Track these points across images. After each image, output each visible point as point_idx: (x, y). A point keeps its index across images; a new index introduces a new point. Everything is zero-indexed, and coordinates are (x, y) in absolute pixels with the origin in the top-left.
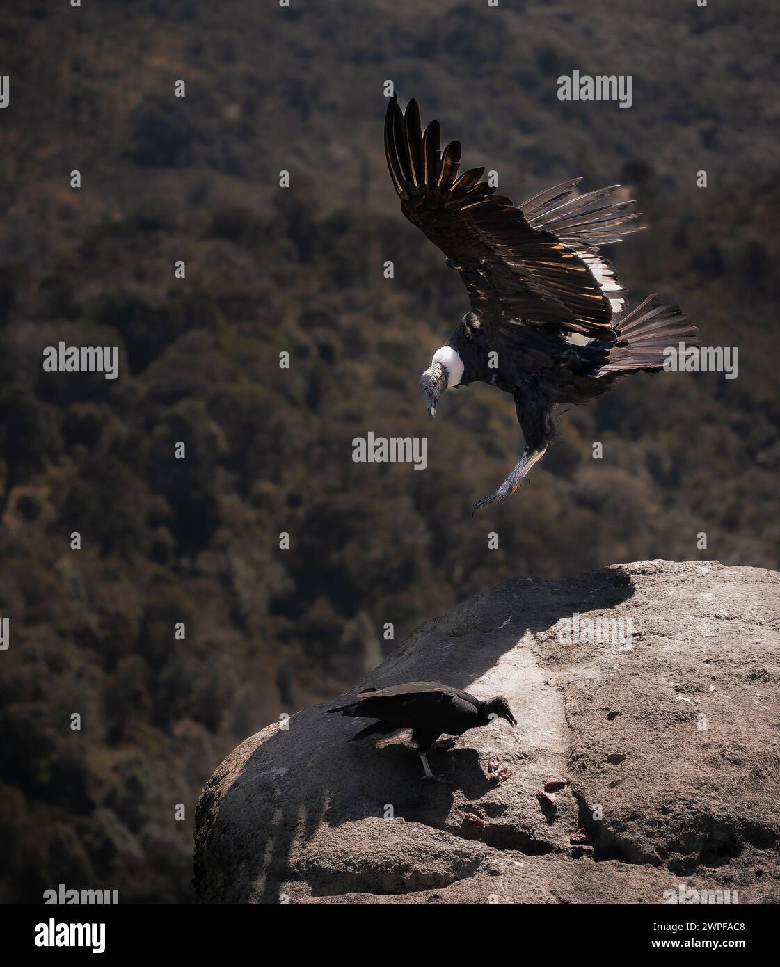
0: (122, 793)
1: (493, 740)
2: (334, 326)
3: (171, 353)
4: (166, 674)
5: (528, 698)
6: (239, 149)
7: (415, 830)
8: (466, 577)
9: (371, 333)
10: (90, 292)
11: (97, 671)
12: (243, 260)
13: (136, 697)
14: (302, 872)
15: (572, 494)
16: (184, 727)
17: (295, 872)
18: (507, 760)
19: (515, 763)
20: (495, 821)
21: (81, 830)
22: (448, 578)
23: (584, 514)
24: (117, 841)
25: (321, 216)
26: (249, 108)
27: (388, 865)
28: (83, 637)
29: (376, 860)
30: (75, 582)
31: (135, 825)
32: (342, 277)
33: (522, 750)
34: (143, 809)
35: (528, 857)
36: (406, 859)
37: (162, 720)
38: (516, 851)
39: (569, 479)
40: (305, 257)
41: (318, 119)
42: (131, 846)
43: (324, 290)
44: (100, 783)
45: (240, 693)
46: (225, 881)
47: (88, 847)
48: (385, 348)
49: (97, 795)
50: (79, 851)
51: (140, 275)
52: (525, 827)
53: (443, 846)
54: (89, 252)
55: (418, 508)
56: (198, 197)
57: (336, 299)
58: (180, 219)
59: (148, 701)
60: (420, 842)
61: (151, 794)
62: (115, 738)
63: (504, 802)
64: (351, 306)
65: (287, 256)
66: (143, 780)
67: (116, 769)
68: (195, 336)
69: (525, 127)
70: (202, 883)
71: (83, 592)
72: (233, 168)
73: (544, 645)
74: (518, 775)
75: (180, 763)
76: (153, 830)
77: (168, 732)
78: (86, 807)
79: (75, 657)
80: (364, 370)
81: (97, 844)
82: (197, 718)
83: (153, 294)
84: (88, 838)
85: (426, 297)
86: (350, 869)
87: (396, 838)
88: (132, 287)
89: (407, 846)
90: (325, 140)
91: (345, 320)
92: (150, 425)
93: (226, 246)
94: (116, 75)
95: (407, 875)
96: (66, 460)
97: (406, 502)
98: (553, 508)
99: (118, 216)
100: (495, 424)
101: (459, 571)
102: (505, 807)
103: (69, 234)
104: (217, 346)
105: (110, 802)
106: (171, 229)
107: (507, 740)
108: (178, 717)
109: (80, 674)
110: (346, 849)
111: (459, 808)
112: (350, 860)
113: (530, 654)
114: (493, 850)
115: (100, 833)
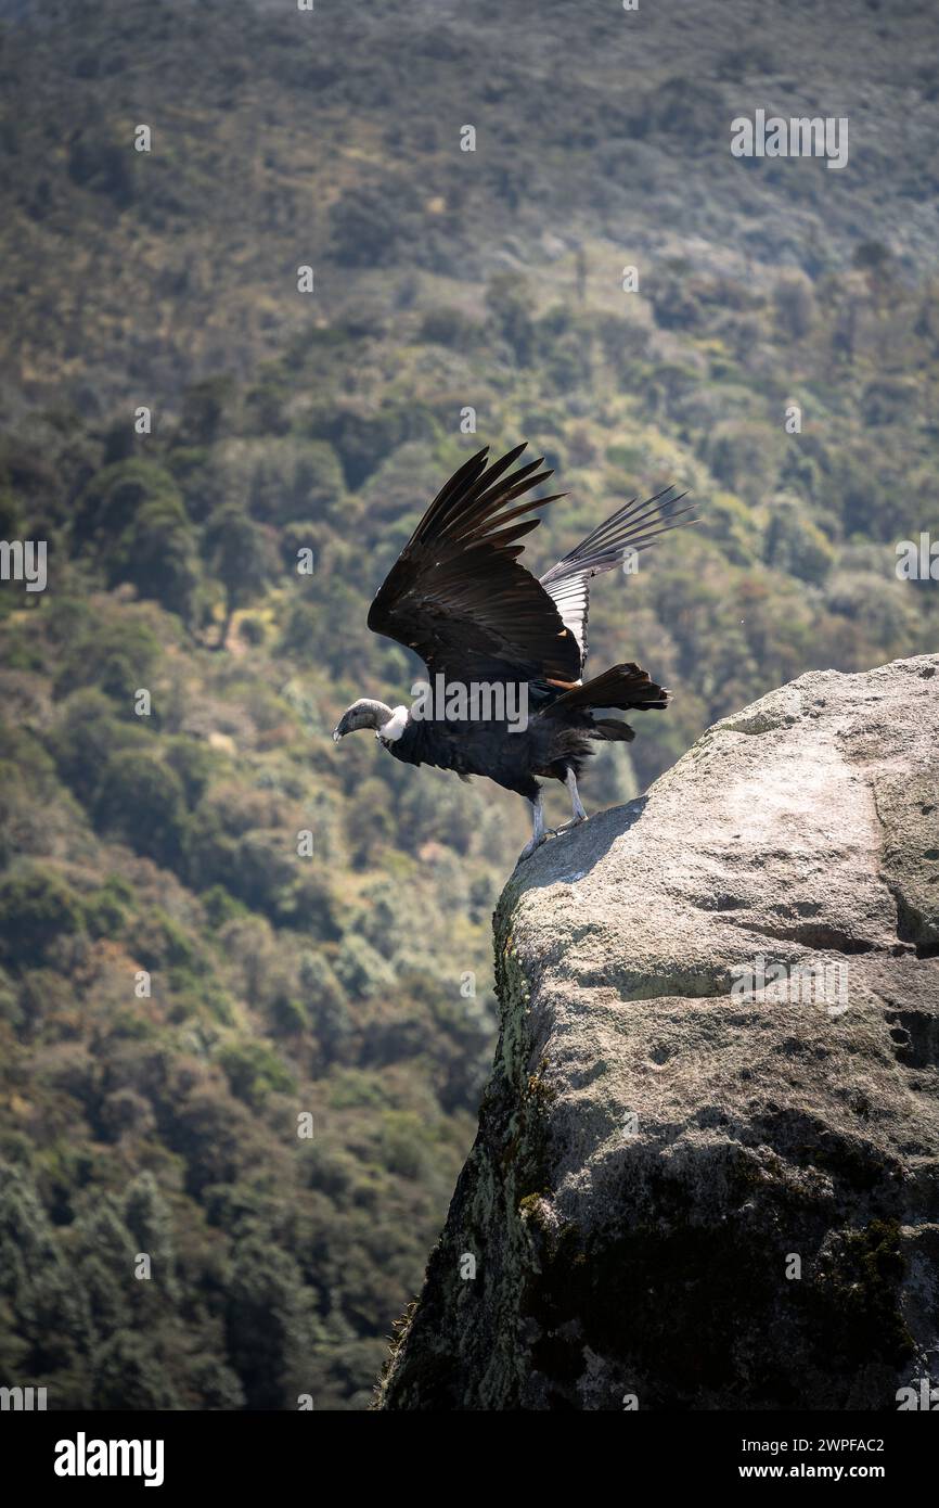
0: (371, 919)
1: (801, 839)
2: (558, 433)
3: (389, 467)
4: (408, 797)
5: (836, 795)
6: (446, 246)
7: (726, 931)
8: (717, 690)
9: (597, 438)
10: (299, 404)
11: (336, 796)
12: (459, 364)
13: (378, 821)
14: (610, 977)
15: (823, 601)
16: (429, 851)
17: (602, 978)
18: (818, 859)
19: (826, 861)
20: (809, 921)
21: (332, 958)
22: (699, 691)
23: (839, 621)
24: (369, 969)
25: (536, 316)
26: (454, 200)
27: (699, 968)
28: (319, 762)
29: (687, 963)
30: (306, 706)
31: (387, 952)
32: (563, 381)
33: (832, 848)
34: (394, 935)
35: (847, 957)
36: (719, 961)
37: (408, 842)
38: (833, 951)
39: (819, 585)
40: (523, 361)
41: (527, 210)
42: (383, 972)
43: (545, 395)
44: (347, 910)
45: (488, 815)
46: (530, 988)
47: (339, 974)
48: (613, 454)
49: (344, 922)
50: (330, 979)
51: (349, 386)
52: (841, 926)
53: (756, 948)
54: (294, 363)
55: (661, 620)
56: (406, 299)
57: (559, 405)
58: (388, 323)
59: (391, 825)
60: (732, 943)
61: (401, 920)
62: (360, 863)
63: (818, 901)
64: (575, 411)
65: (504, 359)
66: (391, 905)
67: (363, 894)
68: (410, 448)
69: (749, 210)
70: (505, 990)
71: (315, 715)
72: (441, 267)
73: (848, 740)
74: (830, 873)
75: (430, 887)
76: (407, 956)
77: (415, 856)
78: (333, 934)
79: (312, 782)
80: (593, 478)
81: (349, 972)
82: (444, 842)
83: (367, 404)
84: (339, 965)
85: (653, 398)
86: (660, 973)
87: (706, 941)
88: (342, 398)
89: (718, 948)
90: (536, 233)
91: (569, 426)
92: (373, 543)
93: (439, 351)
94: (310, 169)
95: (721, 978)
96: (287, 581)
97: (648, 614)
98: (805, 616)
99: (322, 324)
100: (737, 530)
101: (709, 685)
102: (819, 906)
103: (272, 343)
104: (436, 458)
105: (359, 928)
106: (379, 334)
107: (817, 839)
108: (424, 840)
109: (320, 800)
110: (655, 953)
111: (770, 908)
112: (660, 963)
113: (834, 751)
114: (809, 950)
115: (350, 960)
